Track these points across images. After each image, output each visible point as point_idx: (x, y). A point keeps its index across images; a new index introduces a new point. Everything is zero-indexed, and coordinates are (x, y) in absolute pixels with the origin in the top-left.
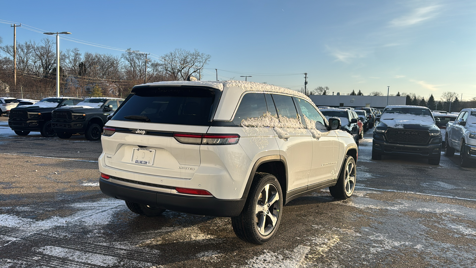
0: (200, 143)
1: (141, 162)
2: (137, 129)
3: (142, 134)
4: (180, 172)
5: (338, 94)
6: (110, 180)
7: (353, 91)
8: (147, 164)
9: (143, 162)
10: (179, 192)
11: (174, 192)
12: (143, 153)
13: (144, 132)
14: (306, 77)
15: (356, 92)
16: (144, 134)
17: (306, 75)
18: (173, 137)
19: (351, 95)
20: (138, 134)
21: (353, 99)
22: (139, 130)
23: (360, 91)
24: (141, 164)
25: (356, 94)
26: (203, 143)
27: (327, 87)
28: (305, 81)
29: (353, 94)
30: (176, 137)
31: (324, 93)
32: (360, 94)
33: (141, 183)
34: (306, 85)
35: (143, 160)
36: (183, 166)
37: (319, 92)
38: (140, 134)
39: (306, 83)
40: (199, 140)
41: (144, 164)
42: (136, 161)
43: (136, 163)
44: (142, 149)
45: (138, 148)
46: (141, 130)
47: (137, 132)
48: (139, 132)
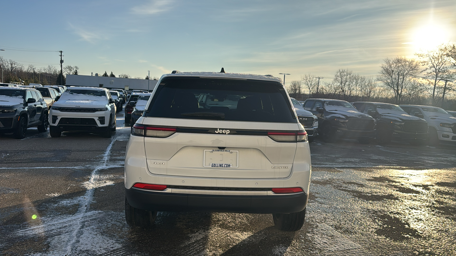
0: (296, 141)
1: (221, 165)
2: (217, 129)
3: (225, 134)
4: (274, 172)
5: (97, 75)
7: (106, 72)
8: (231, 167)
9: (224, 165)
10: (275, 193)
11: (270, 193)
12: (221, 154)
14: (61, 55)
15: (109, 74)
16: (228, 134)
17: (61, 53)
18: (267, 135)
19: (103, 76)
20: (219, 133)
21: (113, 81)
22: (220, 129)
23: (112, 73)
24: (221, 168)
25: (108, 76)
26: (298, 140)
27: (77, 67)
28: (60, 60)
29: (106, 75)
30: (269, 136)
31: (76, 73)
32: (112, 76)
33: (226, 189)
34: (62, 64)
35: (224, 163)
36: (276, 165)
37: (68, 72)
38: (223, 134)
39: (62, 62)
40: (292, 138)
42: (212, 164)
43: (213, 167)
44: (218, 151)
45: (212, 150)
46: (223, 129)
47: (217, 131)
48: (220, 131)
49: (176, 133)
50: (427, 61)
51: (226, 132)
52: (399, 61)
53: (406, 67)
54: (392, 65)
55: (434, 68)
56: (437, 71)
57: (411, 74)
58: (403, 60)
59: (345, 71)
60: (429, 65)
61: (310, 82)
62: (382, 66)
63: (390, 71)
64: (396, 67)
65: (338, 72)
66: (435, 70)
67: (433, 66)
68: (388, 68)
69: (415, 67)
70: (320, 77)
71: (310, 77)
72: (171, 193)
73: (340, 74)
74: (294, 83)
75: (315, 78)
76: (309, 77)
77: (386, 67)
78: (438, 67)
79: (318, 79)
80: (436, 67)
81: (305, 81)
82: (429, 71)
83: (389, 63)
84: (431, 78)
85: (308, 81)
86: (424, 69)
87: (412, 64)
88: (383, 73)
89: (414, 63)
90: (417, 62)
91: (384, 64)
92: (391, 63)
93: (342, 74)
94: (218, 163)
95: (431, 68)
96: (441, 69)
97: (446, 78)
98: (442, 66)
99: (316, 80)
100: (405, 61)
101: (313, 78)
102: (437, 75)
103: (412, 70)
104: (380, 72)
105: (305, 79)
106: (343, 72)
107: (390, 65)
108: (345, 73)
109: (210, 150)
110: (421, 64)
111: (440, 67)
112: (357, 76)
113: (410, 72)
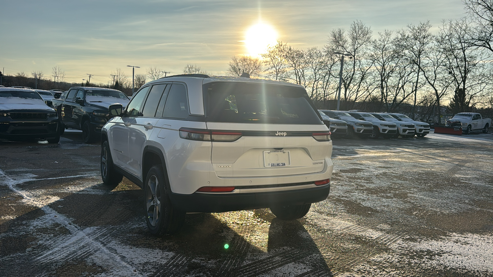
1: (278, 165)
2: (277, 131)
3: (283, 136)
6: (237, 191)
8: (286, 165)
9: (280, 164)
10: (317, 185)
11: (313, 186)
12: (276, 155)
13: (285, 134)
16: (285, 136)
18: (311, 136)
20: (278, 136)
22: (279, 132)
35: (280, 162)
36: (316, 161)
38: (281, 136)
41: (283, 166)
42: (272, 164)
43: (273, 167)
44: (275, 152)
45: (270, 151)
46: (281, 132)
47: (277, 134)
48: (279, 134)
49: (243, 137)
50: (269, 61)
51: (284, 134)
52: (244, 60)
53: (251, 66)
54: (239, 64)
55: (275, 68)
56: (277, 71)
57: (256, 73)
58: (248, 59)
59: (194, 67)
60: (270, 65)
61: (157, 77)
62: (229, 64)
63: (237, 69)
64: (242, 65)
65: (186, 68)
66: (275, 70)
67: (274, 66)
68: (236, 66)
69: (259, 67)
70: (167, 72)
71: (157, 71)
72: (240, 193)
73: (189, 70)
74: (138, 77)
75: (161, 73)
76: (155, 71)
77: (233, 65)
78: (278, 67)
79: (165, 74)
80: (276, 67)
81: (150, 75)
82: (271, 71)
83: (236, 61)
84: (272, 77)
85: (154, 76)
86: (267, 69)
87: (256, 64)
88: (231, 71)
89: (258, 63)
90: (260, 62)
91: (232, 62)
92: (238, 61)
93: (190, 69)
94: (276, 163)
95: (272, 67)
96: (281, 69)
97: (285, 77)
98: (281, 66)
99: (163, 75)
100: (250, 60)
101: (160, 72)
102: (277, 74)
103: (256, 69)
104: (228, 70)
105: (151, 73)
106: (192, 68)
107: (237, 63)
108: (194, 70)
109: (269, 152)
110: (264, 64)
111: (279, 67)
112: (205, 72)
113: (254, 71)
